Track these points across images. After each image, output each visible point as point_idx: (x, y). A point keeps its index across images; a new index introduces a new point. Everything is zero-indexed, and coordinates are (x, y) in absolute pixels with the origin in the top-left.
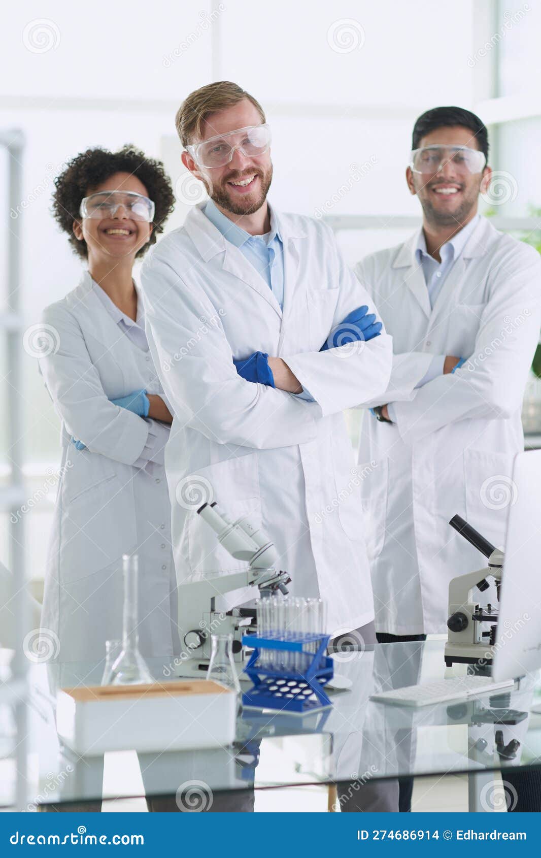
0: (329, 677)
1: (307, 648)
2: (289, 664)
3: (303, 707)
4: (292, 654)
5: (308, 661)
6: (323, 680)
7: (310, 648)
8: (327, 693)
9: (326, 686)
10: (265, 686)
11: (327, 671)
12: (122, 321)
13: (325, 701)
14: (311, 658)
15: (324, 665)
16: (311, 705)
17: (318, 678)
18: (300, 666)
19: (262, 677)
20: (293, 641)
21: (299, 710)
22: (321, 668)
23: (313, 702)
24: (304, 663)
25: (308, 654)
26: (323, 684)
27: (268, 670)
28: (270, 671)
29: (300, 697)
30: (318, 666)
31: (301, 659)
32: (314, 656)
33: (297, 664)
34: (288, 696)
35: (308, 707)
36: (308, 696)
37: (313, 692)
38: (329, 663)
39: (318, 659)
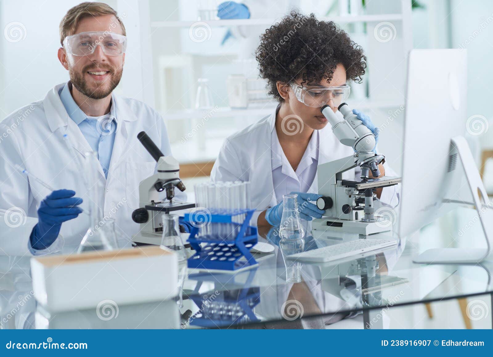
0: (254, 242)
1: (234, 219)
2: (222, 235)
3: (235, 267)
4: (224, 226)
5: (236, 231)
6: (249, 245)
7: (239, 219)
8: (254, 256)
9: (251, 250)
10: (205, 252)
11: (253, 237)
13: (252, 262)
14: (239, 229)
15: (250, 233)
16: (241, 265)
17: (246, 243)
18: (231, 235)
19: (203, 245)
20: (224, 214)
21: (232, 269)
22: (247, 235)
23: (243, 263)
24: (233, 234)
25: (236, 225)
26: (249, 248)
27: (207, 239)
28: (209, 240)
29: (232, 259)
30: (245, 234)
31: (231, 231)
32: (241, 225)
33: (228, 233)
34: (222, 259)
35: (238, 266)
36: (237, 258)
37: (242, 255)
38: (254, 231)
39: (245, 228)
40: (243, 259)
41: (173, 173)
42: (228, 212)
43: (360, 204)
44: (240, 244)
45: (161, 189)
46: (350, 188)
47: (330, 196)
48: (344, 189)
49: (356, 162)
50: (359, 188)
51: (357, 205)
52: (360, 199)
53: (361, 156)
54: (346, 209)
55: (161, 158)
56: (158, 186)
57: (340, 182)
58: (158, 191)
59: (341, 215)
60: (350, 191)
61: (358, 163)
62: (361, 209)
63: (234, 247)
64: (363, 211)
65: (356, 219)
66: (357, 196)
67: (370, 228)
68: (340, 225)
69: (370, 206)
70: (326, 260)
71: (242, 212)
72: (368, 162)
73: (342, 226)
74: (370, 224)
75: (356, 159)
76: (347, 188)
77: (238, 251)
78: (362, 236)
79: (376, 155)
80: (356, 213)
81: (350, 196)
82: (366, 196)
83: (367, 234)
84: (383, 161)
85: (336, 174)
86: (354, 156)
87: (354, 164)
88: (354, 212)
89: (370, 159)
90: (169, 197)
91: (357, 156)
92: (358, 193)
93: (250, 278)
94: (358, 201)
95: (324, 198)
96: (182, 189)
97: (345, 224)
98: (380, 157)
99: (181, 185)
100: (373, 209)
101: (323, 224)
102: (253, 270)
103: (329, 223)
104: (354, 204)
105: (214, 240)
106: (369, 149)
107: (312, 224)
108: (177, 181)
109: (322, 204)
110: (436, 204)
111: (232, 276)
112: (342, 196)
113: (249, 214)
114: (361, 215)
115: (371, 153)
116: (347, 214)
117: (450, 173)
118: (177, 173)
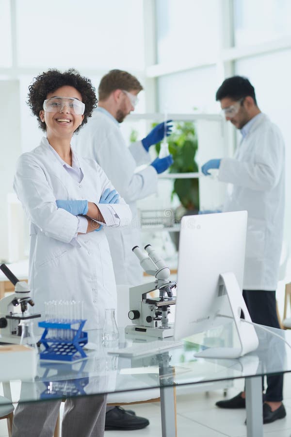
0: (85, 342)
1: (72, 327)
2: (64, 337)
3: (72, 359)
4: (65, 331)
5: (74, 335)
6: (82, 345)
7: (76, 327)
10: (52, 349)
11: (85, 339)
13: (84, 355)
14: (76, 333)
15: (83, 336)
17: (80, 343)
18: (70, 337)
19: (50, 344)
20: (66, 323)
21: (70, 360)
22: (81, 337)
23: (78, 357)
24: (72, 336)
25: (74, 330)
26: (82, 346)
27: (53, 340)
28: (54, 340)
29: (70, 354)
30: (79, 337)
31: (70, 333)
32: (77, 331)
33: (68, 336)
34: (64, 353)
35: (75, 359)
36: (74, 353)
37: (77, 350)
38: (85, 335)
39: (79, 333)
40: (78, 354)
41: (27, 294)
42: (68, 322)
43: (159, 316)
44: (76, 344)
45: (17, 305)
46: (152, 305)
47: (138, 310)
48: (148, 306)
49: (156, 287)
50: (158, 305)
51: (157, 317)
52: (158, 312)
53: (159, 282)
54: (149, 319)
55: (18, 283)
57: (144, 300)
59: (146, 323)
60: (152, 307)
61: (158, 287)
62: (159, 319)
63: (72, 345)
64: (161, 321)
65: (156, 326)
66: (157, 311)
67: (166, 333)
68: (145, 330)
69: (165, 317)
70: (134, 355)
71: (77, 321)
72: (164, 287)
73: (145, 331)
74: (165, 330)
75: (156, 285)
76: (150, 305)
77: (75, 348)
78: (160, 338)
79: (170, 282)
80: (156, 322)
81: (152, 310)
82: (163, 311)
83: (163, 337)
84: (175, 286)
85: (143, 295)
86: (155, 282)
87: (155, 288)
88: (155, 321)
89: (166, 285)
90: (23, 310)
91: (157, 283)
92: (157, 308)
93: (83, 367)
94: (158, 314)
95: (133, 311)
96: (32, 305)
97: (148, 330)
98: (172, 284)
99: (32, 302)
100: (168, 320)
101: (133, 330)
102: (85, 362)
103: (137, 329)
104: (155, 316)
105: (58, 341)
106: (166, 278)
107: (125, 329)
108: (29, 299)
109: (132, 315)
110: (209, 318)
111: (70, 366)
112: (146, 311)
113: (82, 323)
114: (160, 323)
115: (167, 281)
116: (150, 323)
117: (220, 297)
118: (29, 293)
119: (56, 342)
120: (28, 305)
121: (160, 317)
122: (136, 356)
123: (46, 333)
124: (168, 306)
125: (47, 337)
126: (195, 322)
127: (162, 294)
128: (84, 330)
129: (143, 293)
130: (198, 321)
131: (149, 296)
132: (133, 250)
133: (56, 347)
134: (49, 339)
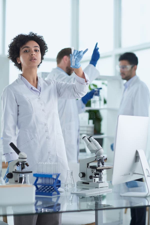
0: (59, 186)
1: (53, 177)
2: (48, 183)
6: (57, 187)
7: (55, 177)
10: (40, 189)
11: (59, 184)
12: (32, 88)
13: (58, 193)
14: (54, 181)
19: (39, 186)
20: (49, 174)
22: (57, 183)
23: (55, 194)
24: (52, 183)
25: (54, 179)
26: (57, 189)
29: (51, 192)
30: (56, 183)
31: (52, 181)
32: (55, 179)
34: (47, 192)
35: (53, 195)
36: (53, 192)
37: (55, 191)
38: (59, 182)
39: (56, 180)
41: (25, 159)
42: (51, 174)
44: (55, 186)
45: (19, 165)
47: (84, 172)
49: (96, 159)
50: (98, 169)
51: (95, 176)
52: (97, 173)
53: (97, 156)
54: (91, 177)
55: (20, 153)
56: (18, 164)
57: (89, 166)
58: (18, 166)
59: (89, 180)
60: (93, 170)
61: (97, 159)
62: (97, 177)
65: (95, 181)
66: (95, 173)
67: (100, 185)
68: (88, 183)
70: (87, 194)
71: (55, 174)
75: (96, 158)
76: (92, 169)
77: (53, 189)
79: (104, 157)
80: (95, 179)
81: (92, 173)
82: (100, 172)
83: (99, 187)
84: (106, 159)
85: (87, 164)
86: (95, 157)
87: (94, 160)
88: (94, 178)
89: (101, 158)
90: (22, 169)
91: (96, 157)
92: (96, 171)
93: (57, 200)
95: (82, 173)
96: (28, 166)
97: (90, 183)
99: (27, 164)
100: (102, 177)
101: (81, 183)
102: (59, 197)
103: (83, 183)
104: (94, 176)
105: (44, 185)
106: (101, 154)
107: (77, 183)
108: (26, 162)
109: (81, 175)
110: (129, 174)
111: (51, 198)
112: (89, 172)
113: (58, 175)
114: (97, 180)
115: (102, 156)
116: (91, 179)
117: (136, 163)
118: (26, 159)
119: (43, 185)
120: (26, 166)
121: (97, 176)
122: (88, 195)
123: (37, 180)
124: (103, 170)
125: (37, 183)
126: (123, 175)
127: (99, 163)
128: (59, 179)
129: (88, 163)
130: (125, 175)
131: (91, 165)
132: (83, 138)
133: (42, 189)
134: (39, 183)
